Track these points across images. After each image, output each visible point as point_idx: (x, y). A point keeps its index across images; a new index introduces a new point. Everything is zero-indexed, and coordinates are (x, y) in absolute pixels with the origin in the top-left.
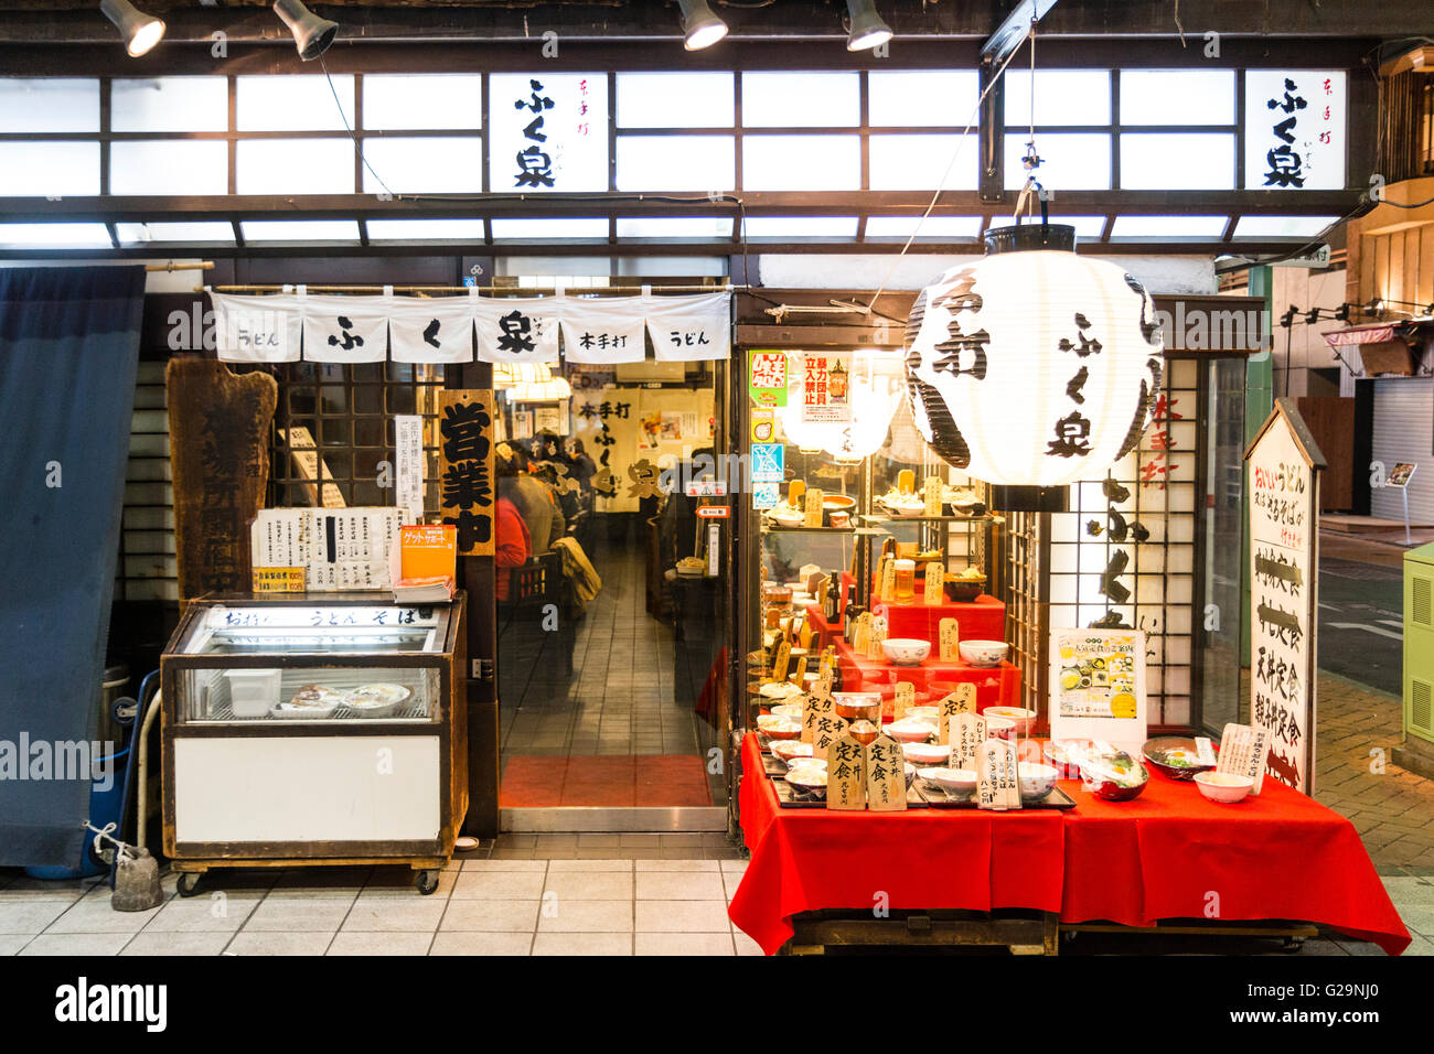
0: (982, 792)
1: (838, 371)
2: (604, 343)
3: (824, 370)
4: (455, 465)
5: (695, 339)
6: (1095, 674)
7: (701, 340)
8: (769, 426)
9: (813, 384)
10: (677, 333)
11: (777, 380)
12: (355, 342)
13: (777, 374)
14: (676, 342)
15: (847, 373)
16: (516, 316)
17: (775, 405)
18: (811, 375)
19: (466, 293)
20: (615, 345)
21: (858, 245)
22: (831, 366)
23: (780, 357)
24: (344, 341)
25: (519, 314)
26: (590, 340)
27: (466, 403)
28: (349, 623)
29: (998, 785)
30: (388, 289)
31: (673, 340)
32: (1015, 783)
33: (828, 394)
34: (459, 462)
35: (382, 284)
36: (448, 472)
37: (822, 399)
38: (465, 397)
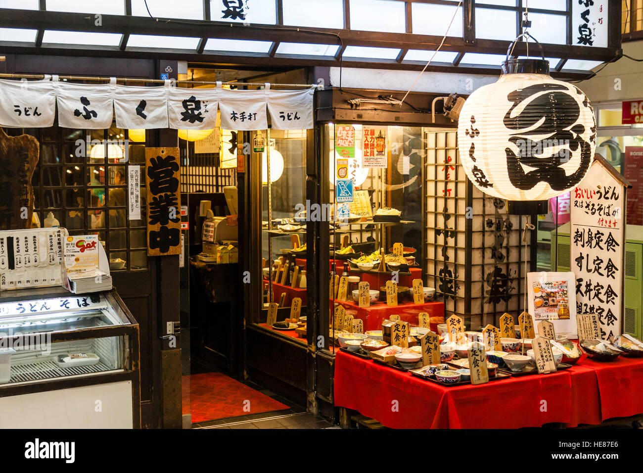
0: (539, 364)
1: (380, 137)
2: (243, 119)
3: (373, 136)
4: (157, 196)
5: (292, 117)
6: (550, 299)
7: (296, 117)
8: (345, 169)
9: (368, 144)
10: (283, 113)
11: (350, 142)
12: (91, 114)
13: (350, 139)
14: (283, 118)
15: (385, 138)
16: (192, 99)
17: (349, 157)
18: (367, 139)
19: (162, 84)
20: (250, 119)
21: (398, 65)
22: (377, 134)
23: (351, 129)
24: (84, 113)
25: (195, 98)
26: (236, 115)
27: (164, 155)
28: (44, 310)
29: (545, 360)
30: (113, 79)
31: (281, 117)
32: (552, 358)
33: (375, 150)
34: (159, 194)
35: (109, 76)
36: (152, 201)
37: (372, 154)
38: (163, 152)
